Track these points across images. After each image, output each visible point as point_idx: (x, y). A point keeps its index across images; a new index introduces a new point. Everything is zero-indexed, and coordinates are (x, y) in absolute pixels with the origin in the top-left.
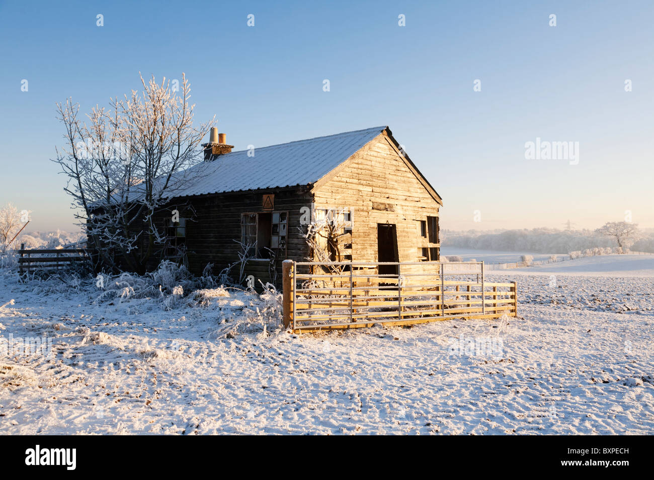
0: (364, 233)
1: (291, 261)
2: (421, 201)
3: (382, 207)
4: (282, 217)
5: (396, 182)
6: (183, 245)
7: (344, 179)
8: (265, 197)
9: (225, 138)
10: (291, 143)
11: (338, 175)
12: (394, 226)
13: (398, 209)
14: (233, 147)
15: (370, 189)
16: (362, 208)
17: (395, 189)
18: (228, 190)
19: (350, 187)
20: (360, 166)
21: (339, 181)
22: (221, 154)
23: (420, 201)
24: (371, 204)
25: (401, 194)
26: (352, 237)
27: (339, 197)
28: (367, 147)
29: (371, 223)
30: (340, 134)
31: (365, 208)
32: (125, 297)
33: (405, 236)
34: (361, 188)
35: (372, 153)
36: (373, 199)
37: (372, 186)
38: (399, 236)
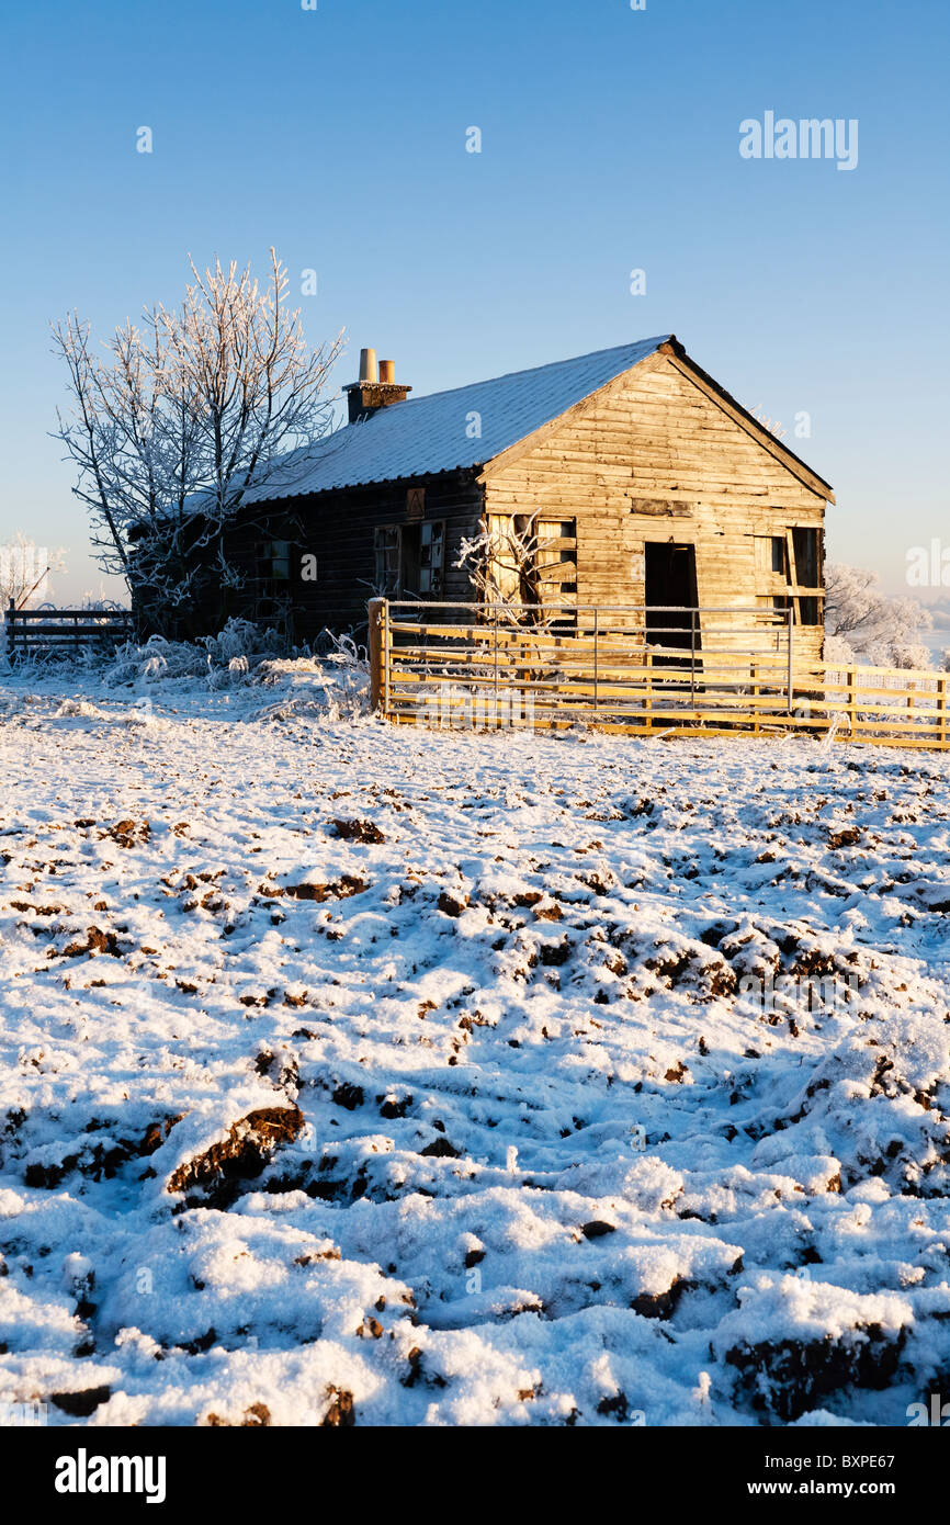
0: (608, 561)
1: (382, 599)
2: (771, 493)
3: (658, 507)
4: (436, 530)
5: (698, 453)
6: (285, 595)
7: (560, 454)
8: (410, 493)
9: (392, 370)
10: (506, 376)
11: (544, 445)
12: (691, 547)
13: (703, 514)
14: (409, 389)
15: (627, 471)
16: (604, 510)
17: (693, 469)
18: (353, 482)
19: (573, 468)
20: (600, 425)
21: (547, 458)
22: (382, 405)
23: (766, 494)
24: (629, 502)
25: (713, 480)
26: (577, 570)
27: (545, 488)
28: (618, 384)
29: (628, 543)
30: (592, 354)
31: (612, 511)
32: (150, 674)
33: (719, 571)
34: (601, 469)
35: (633, 396)
36: (634, 492)
37: (631, 465)
38: (703, 570)
